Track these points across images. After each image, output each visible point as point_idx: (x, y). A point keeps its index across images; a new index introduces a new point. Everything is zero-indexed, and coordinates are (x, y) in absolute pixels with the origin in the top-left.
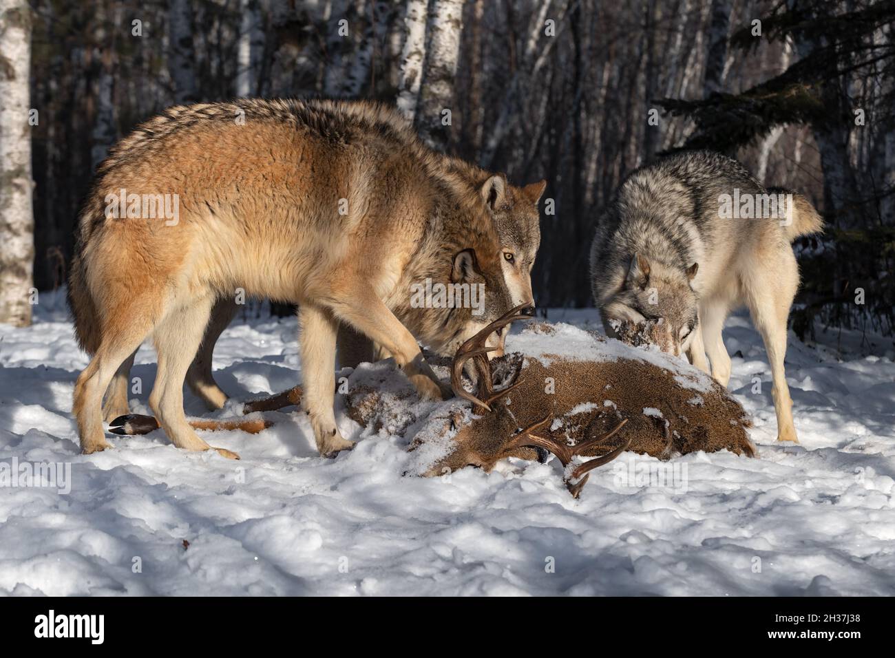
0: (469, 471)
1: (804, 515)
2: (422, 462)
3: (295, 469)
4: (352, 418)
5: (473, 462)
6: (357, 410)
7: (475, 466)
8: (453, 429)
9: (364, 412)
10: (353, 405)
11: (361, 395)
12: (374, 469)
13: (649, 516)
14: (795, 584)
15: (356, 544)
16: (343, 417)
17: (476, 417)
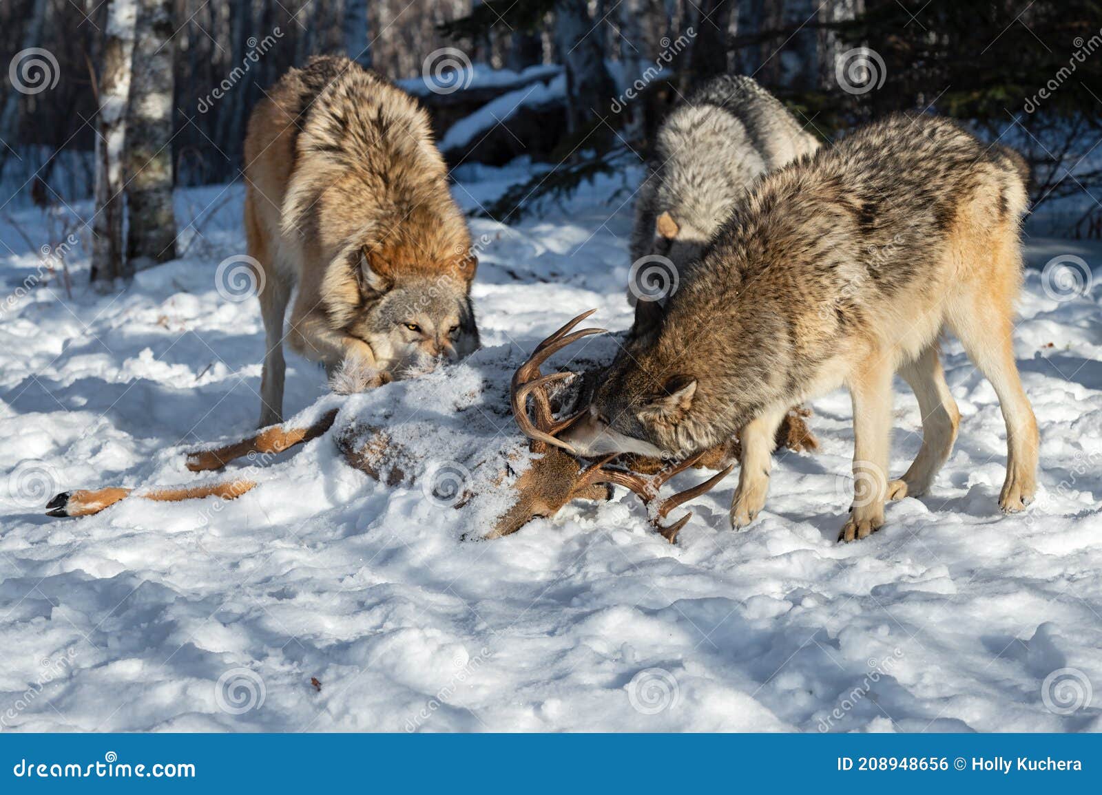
0: (538, 524)
1: (959, 537)
2: (482, 519)
3: (320, 545)
4: (354, 466)
5: (539, 512)
6: (361, 456)
7: (541, 516)
8: (510, 474)
9: (371, 458)
10: (356, 451)
11: (363, 438)
12: (422, 535)
13: (784, 560)
14: (1007, 634)
15: (495, 652)
16: (339, 463)
17: (538, 456)
